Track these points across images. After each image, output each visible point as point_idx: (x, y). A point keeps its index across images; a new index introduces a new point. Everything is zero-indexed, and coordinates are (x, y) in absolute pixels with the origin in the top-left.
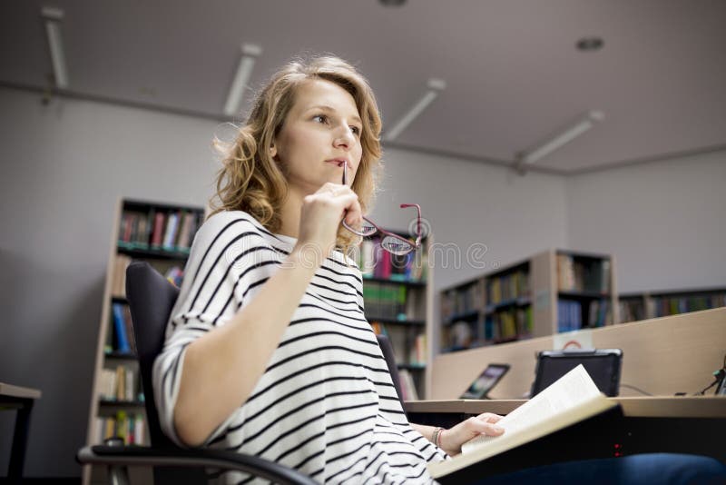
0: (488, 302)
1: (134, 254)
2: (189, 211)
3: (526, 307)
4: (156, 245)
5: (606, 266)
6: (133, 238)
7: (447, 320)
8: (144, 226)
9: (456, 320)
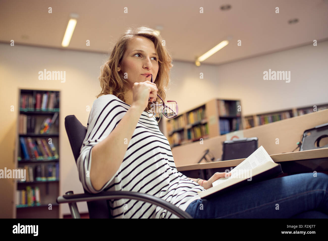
0: (188, 123)
1: (28, 114)
2: (52, 92)
3: (205, 124)
4: (38, 109)
5: (238, 103)
6: (27, 106)
7: (170, 132)
8: (31, 100)
9: (174, 132)
